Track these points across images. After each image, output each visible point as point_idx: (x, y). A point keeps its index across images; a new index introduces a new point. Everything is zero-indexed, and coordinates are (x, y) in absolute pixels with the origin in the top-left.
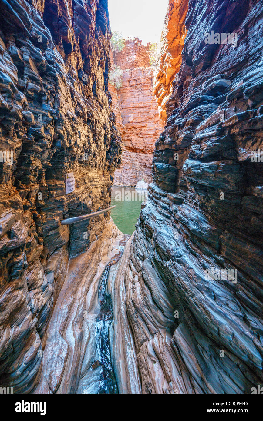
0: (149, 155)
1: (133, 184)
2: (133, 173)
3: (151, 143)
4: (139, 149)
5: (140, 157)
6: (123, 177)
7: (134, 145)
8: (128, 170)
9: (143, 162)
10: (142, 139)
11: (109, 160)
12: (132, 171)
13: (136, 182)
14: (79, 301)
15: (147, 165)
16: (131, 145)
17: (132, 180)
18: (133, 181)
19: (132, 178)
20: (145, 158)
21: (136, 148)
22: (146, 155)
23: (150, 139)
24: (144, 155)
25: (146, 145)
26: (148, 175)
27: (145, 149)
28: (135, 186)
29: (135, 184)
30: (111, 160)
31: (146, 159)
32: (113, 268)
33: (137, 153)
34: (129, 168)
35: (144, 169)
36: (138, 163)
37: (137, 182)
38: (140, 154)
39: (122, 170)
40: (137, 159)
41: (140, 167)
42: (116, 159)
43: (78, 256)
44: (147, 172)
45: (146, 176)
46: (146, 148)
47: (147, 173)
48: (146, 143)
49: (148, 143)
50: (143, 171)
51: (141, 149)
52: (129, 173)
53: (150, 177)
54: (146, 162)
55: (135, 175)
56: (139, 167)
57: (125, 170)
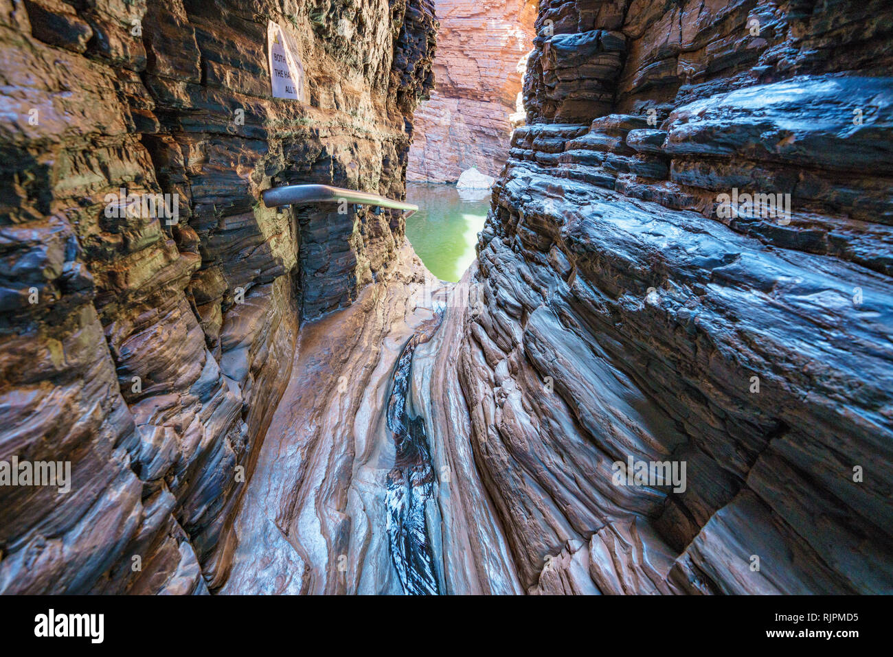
0: (490, 106)
1: (452, 177)
2: (450, 150)
3: (497, 74)
4: (465, 89)
5: (468, 108)
6: (427, 160)
7: (454, 79)
8: (439, 143)
9: (475, 121)
10: (472, 63)
11: (400, 71)
12: (448, 145)
13: (458, 174)
14: (334, 435)
15: (484, 129)
16: (446, 81)
17: (448, 166)
18: (450, 169)
19: (447, 162)
20: (479, 112)
21: (459, 86)
22: (483, 104)
23: (492, 63)
24: (478, 104)
25: (482, 79)
26: (487, 156)
27: (480, 88)
28: (457, 181)
29: (456, 178)
30: (405, 71)
31: (482, 114)
32: (421, 350)
33: (461, 101)
34: (441, 138)
35: (477, 139)
36: (462, 125)
37: (462, 171)
38: (470, 103)
39: (425, 143)
40: (461, 116)
41: (469, 135)
42: (419, 70)
43: (325, 317)
44: (485, 148)
45: (481, 158)
46: (482, 86)
47: (484, 151)
48: (483, 73)
49: (488, 73)
50: (476, 146)
51: (471, 90)
52: (441, 151)
53: (492, 160)
54: (483, 122)
55: (456, 154)
56: (466, 136)
57: (433, 144)
